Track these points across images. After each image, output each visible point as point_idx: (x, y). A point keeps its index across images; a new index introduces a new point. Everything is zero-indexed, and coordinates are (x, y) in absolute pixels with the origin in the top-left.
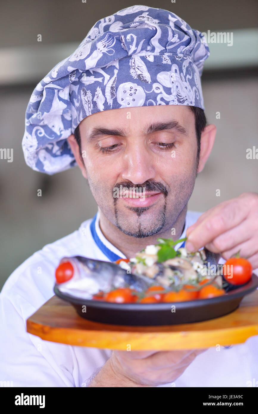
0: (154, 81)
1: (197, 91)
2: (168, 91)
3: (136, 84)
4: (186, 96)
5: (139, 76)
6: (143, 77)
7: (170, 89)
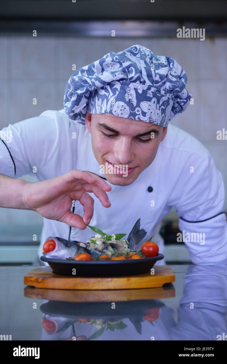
0: (138, 105)
1: (164, 117)
2: (144, 114)
3: (126, 105)
4: (156, 119)
5: (130, 100)
6: (132, 101)
7: (146, 113)
